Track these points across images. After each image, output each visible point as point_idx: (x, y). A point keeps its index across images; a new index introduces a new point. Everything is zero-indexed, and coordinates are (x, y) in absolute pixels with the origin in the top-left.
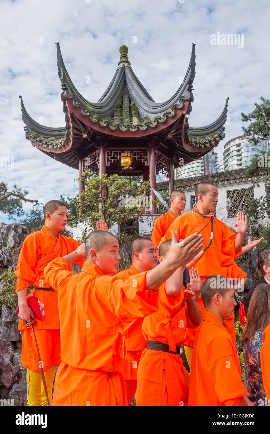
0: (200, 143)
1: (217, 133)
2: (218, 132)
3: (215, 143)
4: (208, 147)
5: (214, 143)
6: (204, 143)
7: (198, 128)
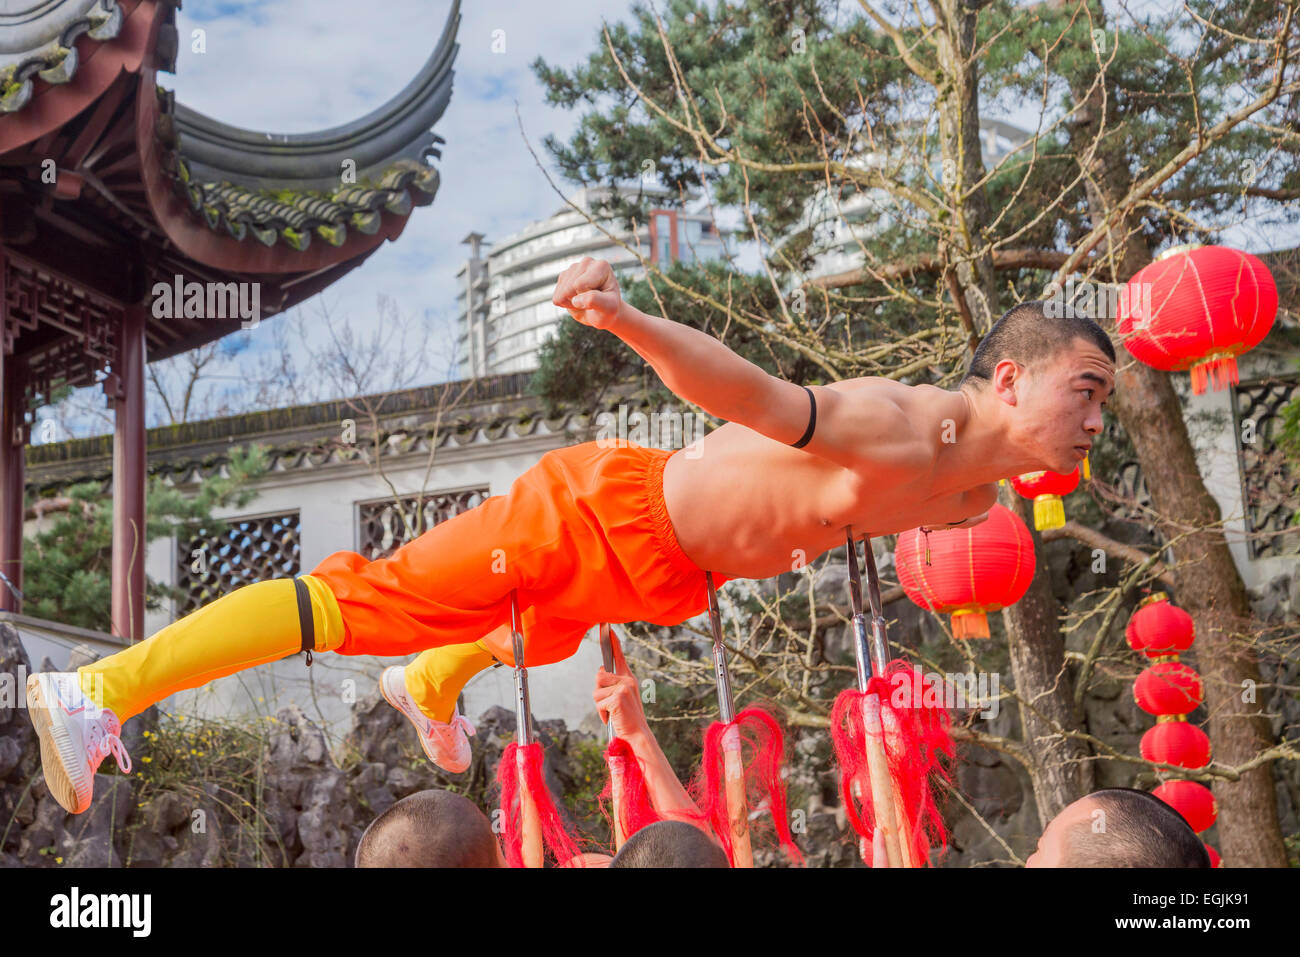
0: (280, 224)
1: (394, 169)
2: (404, 162)
3: (379, 225)
4: (333, 241)
5: (374, 220)
6: (311, 224)
7: (290, 137)
